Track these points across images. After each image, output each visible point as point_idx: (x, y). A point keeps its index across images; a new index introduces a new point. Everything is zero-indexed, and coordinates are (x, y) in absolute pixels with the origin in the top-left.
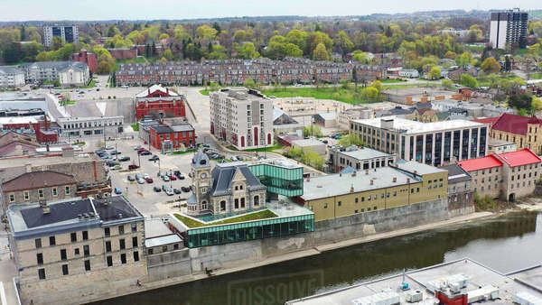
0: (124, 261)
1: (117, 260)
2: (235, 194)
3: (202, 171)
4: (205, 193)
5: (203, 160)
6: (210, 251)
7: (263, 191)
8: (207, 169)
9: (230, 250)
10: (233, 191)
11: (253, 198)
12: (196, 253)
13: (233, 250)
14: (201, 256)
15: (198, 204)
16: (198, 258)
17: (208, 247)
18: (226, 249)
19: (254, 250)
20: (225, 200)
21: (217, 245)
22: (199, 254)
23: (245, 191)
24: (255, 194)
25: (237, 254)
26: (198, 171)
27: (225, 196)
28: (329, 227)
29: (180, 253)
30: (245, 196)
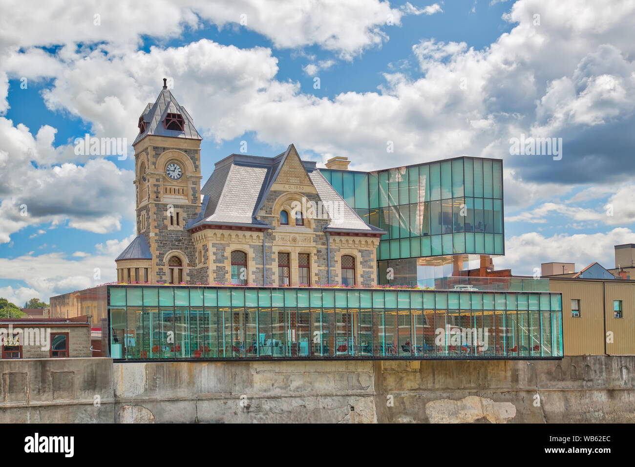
2: (278, 236)
3: (168, 149)
4: (180, 228)
5: (174, 115)
6: (191, 383)
7: (370, 240)
8: (185, 146)
9: (265, 391)
10: (275, 223)
11: (338, 258)
12: (138, 381)
13: (277, 392)
14: (159, 395)
15: (155, 260)
16: (144, 401)
17: (185, 365)
18: (252, 386)
19: (353, 408)
20: (245, 248)
21: (219, 364)
22: (152, 386)
23: (311, 231)
24: (341, 248)
25: (290, 412)
26: (155, 148)
27: (248, 234)
28: (590, 384)
29: (71, 369)
30: (312, 247)
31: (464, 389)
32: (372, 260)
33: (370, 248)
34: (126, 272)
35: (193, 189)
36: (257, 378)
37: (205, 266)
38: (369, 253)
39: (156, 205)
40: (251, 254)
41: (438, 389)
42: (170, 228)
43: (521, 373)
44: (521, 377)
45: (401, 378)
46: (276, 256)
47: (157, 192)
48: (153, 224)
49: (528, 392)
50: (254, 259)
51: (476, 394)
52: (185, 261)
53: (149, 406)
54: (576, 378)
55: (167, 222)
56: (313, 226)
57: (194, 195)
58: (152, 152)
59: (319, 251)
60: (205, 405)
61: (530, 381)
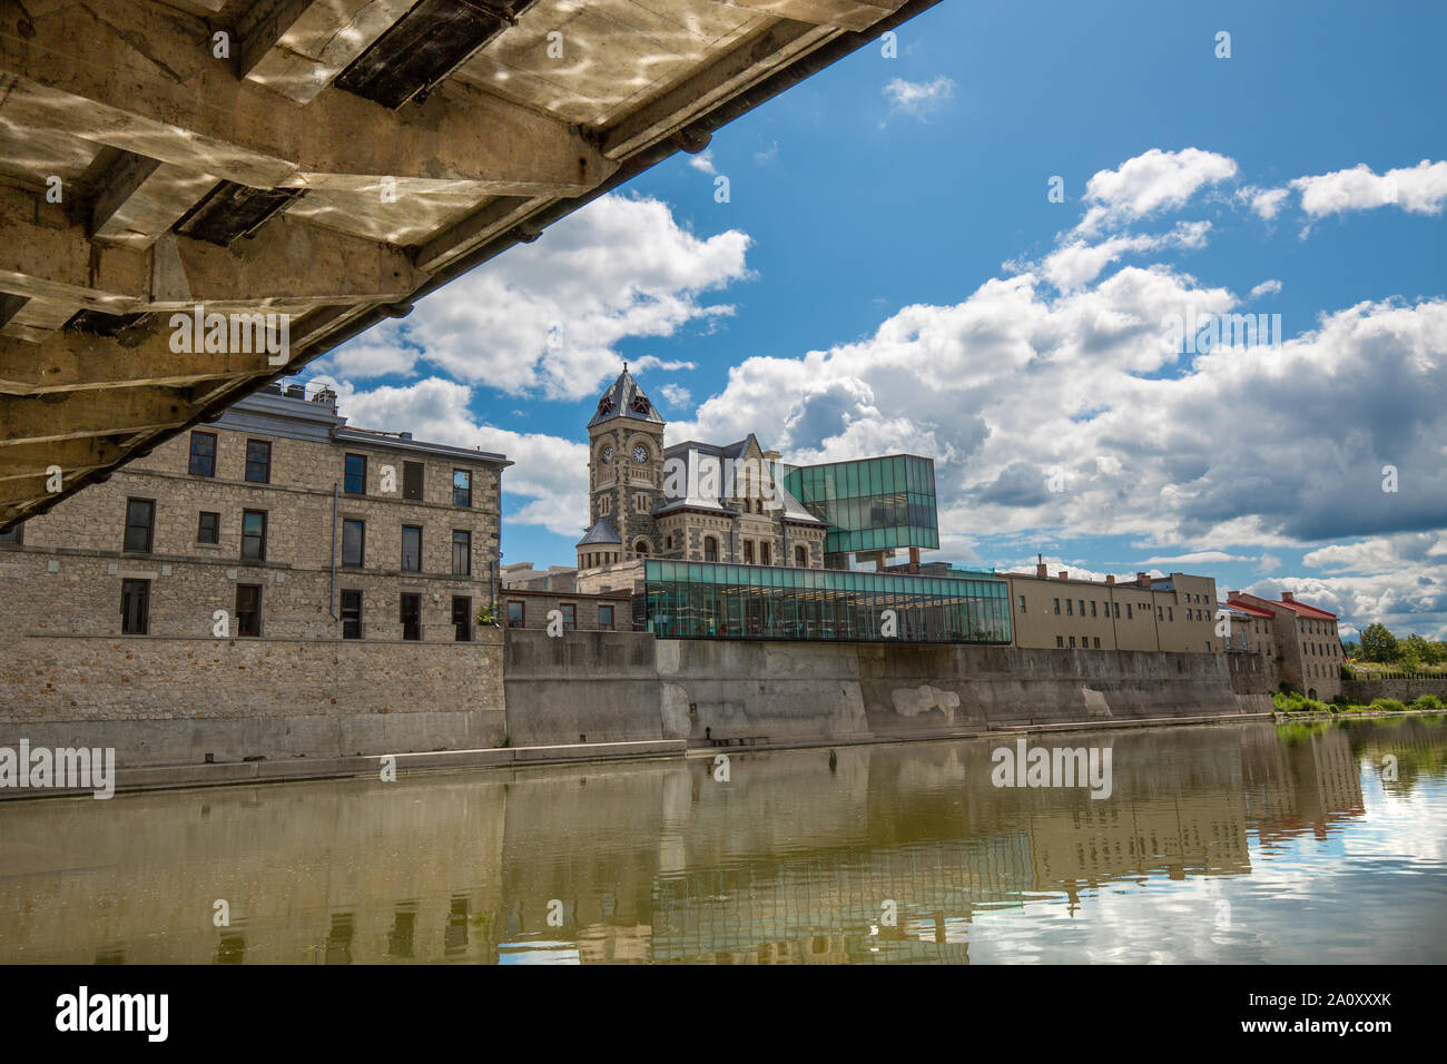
0: (412, 630)
1: (381, 618)
2: (743, 524)
3: (637, 431)
4: (644, 512)
5: (641, 399)
6: (718, 662)
7: (818, 532)
8: (651, 430)
9: (776, 673)
10: (741, 510)
11: (792, 549)
12: (674, 658)
13: (785, 674)
14: (691, 674)
15: (625, 545)
16: (680, 680)
17: (711, 643)
18: (766, 667)
19: (844, 692)
20: (717, 534)
21: (739, 644)
22: (685, 665)
23: (770, 520)
24: (797, 539)
25: (797, 695)
26: (626, 430)
27: (719, 519)
28: (1009, 675)
29: (622, 643)
30: (772, 536)
31: (920, 678)
32: (819, 552)
33: (818, 540)
34: (586, 558)
35: (658, 473)
36: (770, 659)
37: (680, 551)
38: (818, 544)
39: (626, 488)
40: (722, 541)
41: (898, 678)
42: (638, 512)
43: (959, 663)
44: (960, 667)
45: (871, 666)
46: (741, 544)
47: (627, 475)
48: (623, 507)
49: (966, 682)
50: (724, 546)
51: (928, 683)
52: (651, 546)
53: (684, 684)
54: (1000, 669)
55: (635, 506)
56: (772, 515)
57: (658, 479)
58: (622, 434)
59: (777, 541)
60: (728, 685)
61: (967, 672)
